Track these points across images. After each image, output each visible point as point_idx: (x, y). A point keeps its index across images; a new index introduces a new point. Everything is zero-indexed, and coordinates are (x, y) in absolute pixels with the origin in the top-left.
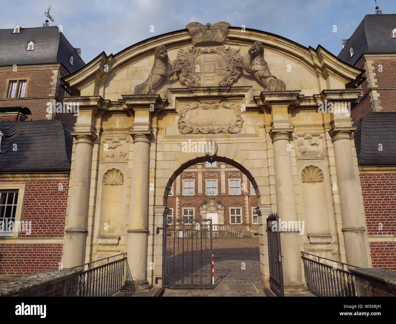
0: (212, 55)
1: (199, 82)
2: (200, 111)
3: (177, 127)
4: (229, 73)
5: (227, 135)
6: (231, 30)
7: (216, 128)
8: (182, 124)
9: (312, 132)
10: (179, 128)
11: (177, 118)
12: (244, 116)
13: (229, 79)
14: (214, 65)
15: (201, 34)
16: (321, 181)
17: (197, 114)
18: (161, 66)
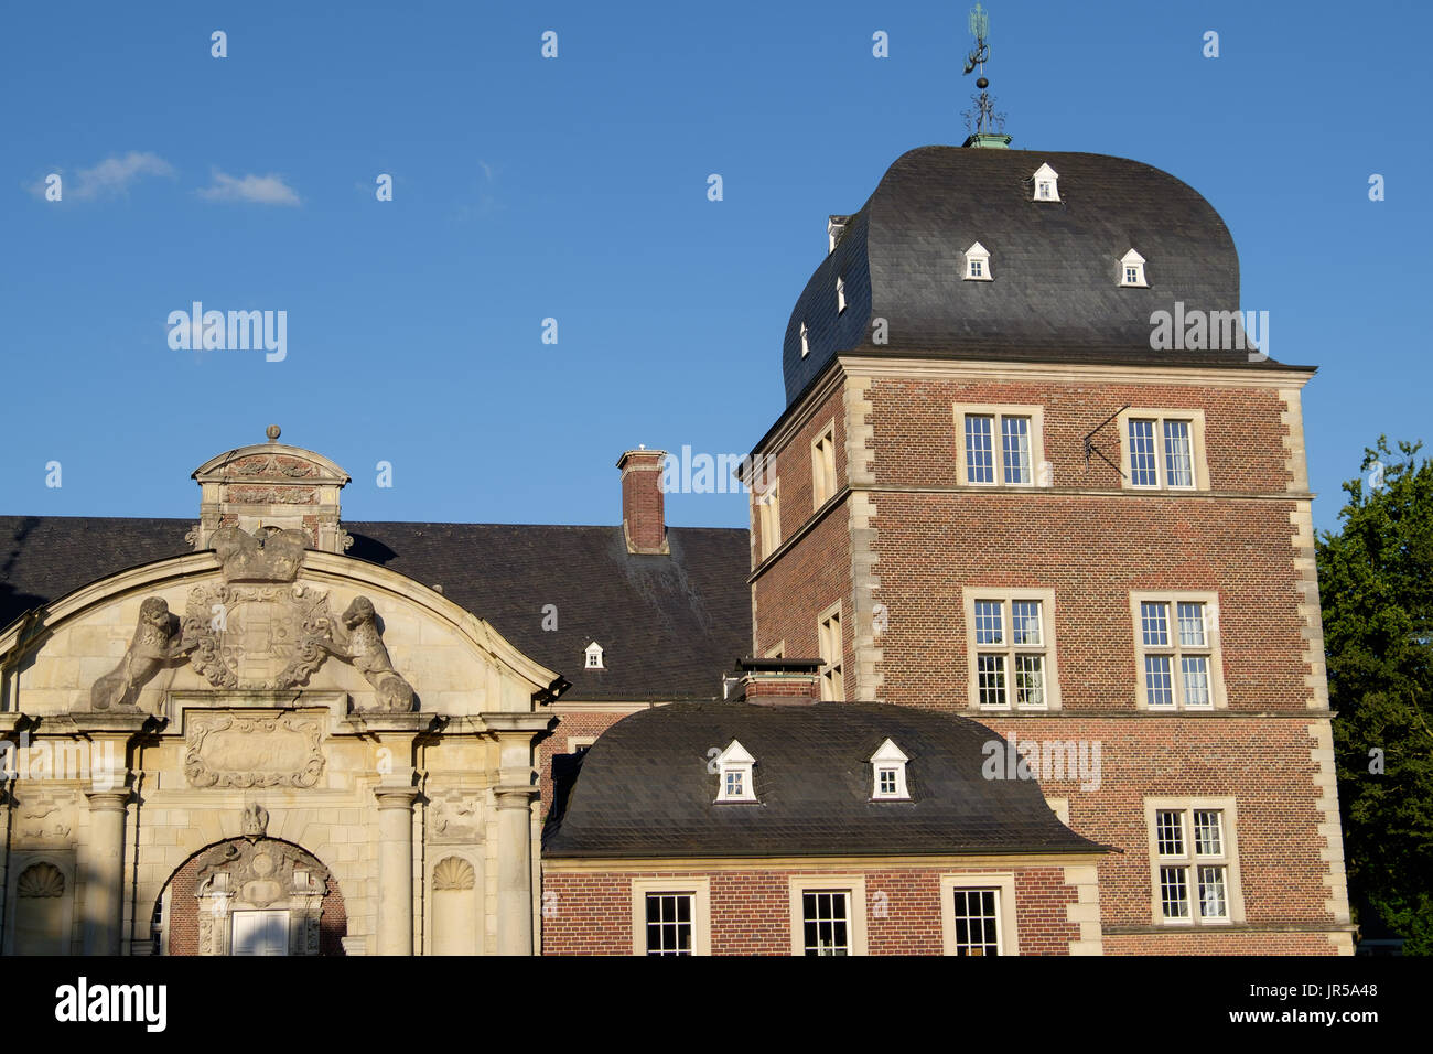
0: (266, 607)
1: (234, 672)
2: (235, 735)
3: (183, 772)
4: (300, 653)
5: (288, 790)
6: (309, 554)
7: (266, 775)
8: (195, 767)
9: (463, 786)
10: (188, 773)
11: (184, 750)
12: (327, 750)
13: (298, 671)
14: (270, 632)
15: (243, 559)
16: (471, 888)
17: (227, 743)
18: (153, 639)
